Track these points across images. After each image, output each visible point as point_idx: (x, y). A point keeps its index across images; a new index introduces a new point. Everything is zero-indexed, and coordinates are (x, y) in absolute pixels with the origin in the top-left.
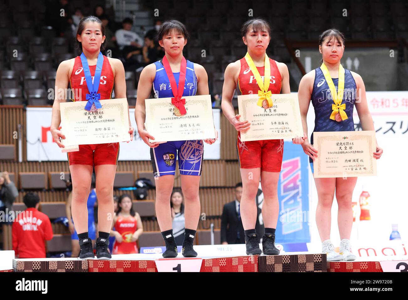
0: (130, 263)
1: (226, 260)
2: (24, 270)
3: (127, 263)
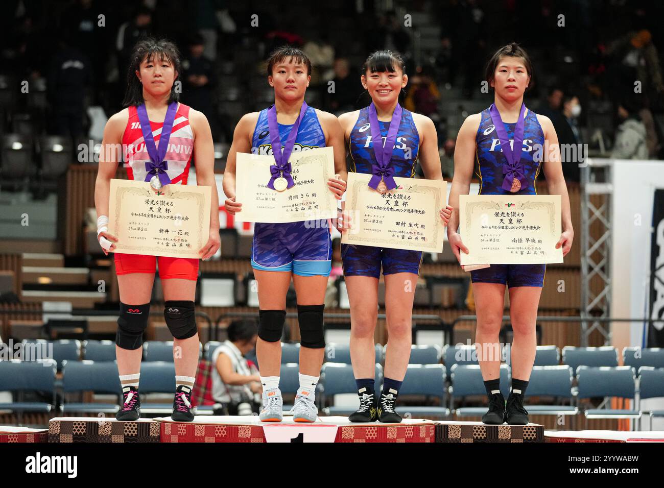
0: (225, 429)
1: (376, 429)
2: (59, 435)
3: (220, 428)
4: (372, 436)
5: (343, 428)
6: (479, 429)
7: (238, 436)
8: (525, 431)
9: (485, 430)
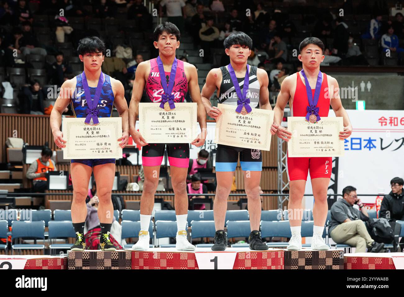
0: (172, 255)
1: (257, 254)
3: (169, 254)
4: (255, 257)
5: (239, 253)
6: (308, 253)
7: (180, 258)
8: (333, 253)
9: (311, 253)
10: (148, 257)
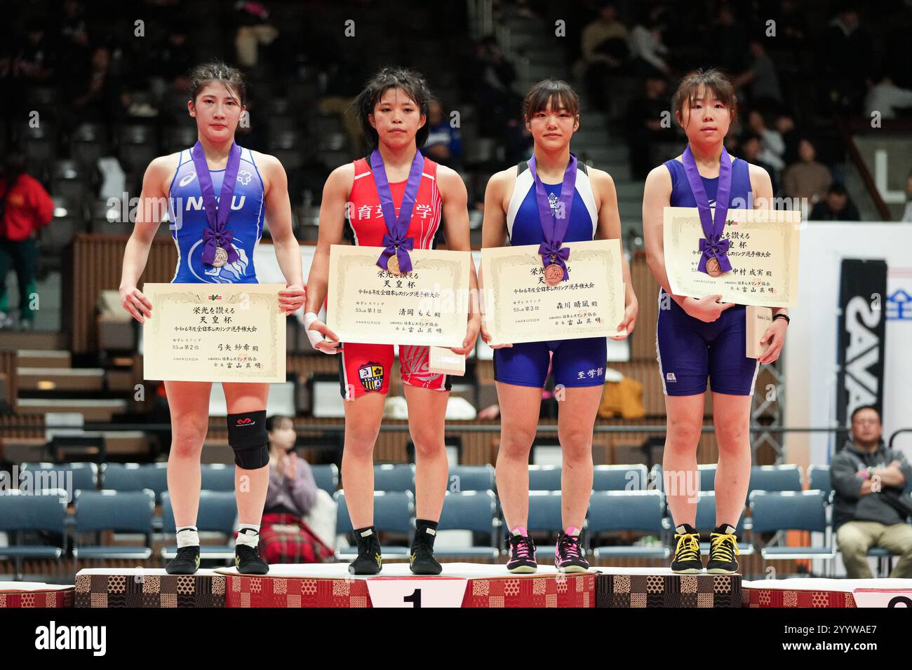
1: (518, 582)
2: (89, 594)
3: (308, 583)
4: (514, 591)
5: (474, 582)
6: (654, 580)
7: (332, 593)
8: (716, 582)
9: (662, 581)
10: (260, 589)
